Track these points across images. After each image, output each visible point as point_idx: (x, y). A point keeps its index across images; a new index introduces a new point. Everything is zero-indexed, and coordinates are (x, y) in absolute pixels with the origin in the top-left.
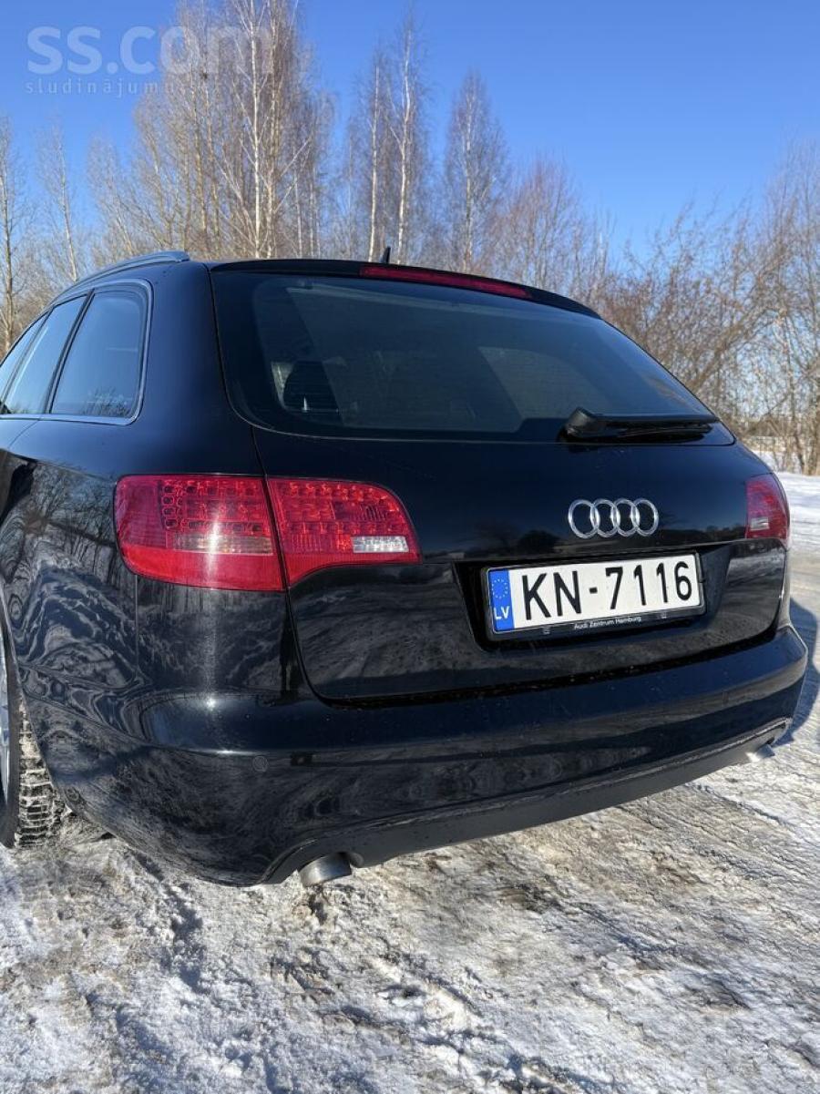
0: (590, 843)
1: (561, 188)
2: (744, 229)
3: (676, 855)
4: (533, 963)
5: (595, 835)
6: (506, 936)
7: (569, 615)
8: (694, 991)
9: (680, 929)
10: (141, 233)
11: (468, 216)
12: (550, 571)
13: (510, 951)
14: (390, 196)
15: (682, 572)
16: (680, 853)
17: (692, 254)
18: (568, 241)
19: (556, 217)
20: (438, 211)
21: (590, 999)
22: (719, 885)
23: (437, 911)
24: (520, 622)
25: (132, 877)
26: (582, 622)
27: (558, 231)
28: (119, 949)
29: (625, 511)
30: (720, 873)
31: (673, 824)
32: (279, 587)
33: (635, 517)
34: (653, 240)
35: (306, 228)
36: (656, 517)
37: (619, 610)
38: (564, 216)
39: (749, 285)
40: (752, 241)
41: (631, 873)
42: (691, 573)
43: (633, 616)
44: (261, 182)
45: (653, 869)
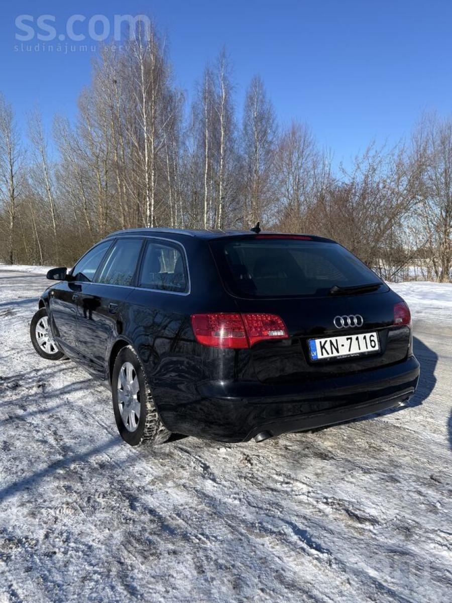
0: (343, 440)
1: (305, 137)
2: (402, 154)
3: (376, 443)
4: (328, 474)
5: (345, 438)
6: (317, 467)
7: (335, 354)
8: (383, 479)
9: (378, 464)
10: (82, 163)
11: (256, 151)
12: (328, 339)
13: (319, 471)
14: (216, 142)
15: (372, 338)
16: (377, 442)
17: (375, 167)
18: (310, 165)
19: (303, 152)
20: (241, 149)
21: (348, 482)
22: (390, 451)
23: (291, 461)
24: (320, 356)
25: (180, 454)
26: (339, 356)
27: (304, 159)
28: (186, 474)
29: (352, 319)
30: (392, 448)
31: (374, 434)
32: (247, 347)
33: (355, 321)
34: (354, 161)
35: (171, 159)
36: (362, 320)
37: (352, 352)
38: (307, 152)
39: (405, 183)
40: (406, 161)
41: (359, 449)
42: (375, 338)
43: (356, 354)
44: (148, 137)
45: (367, 447)
